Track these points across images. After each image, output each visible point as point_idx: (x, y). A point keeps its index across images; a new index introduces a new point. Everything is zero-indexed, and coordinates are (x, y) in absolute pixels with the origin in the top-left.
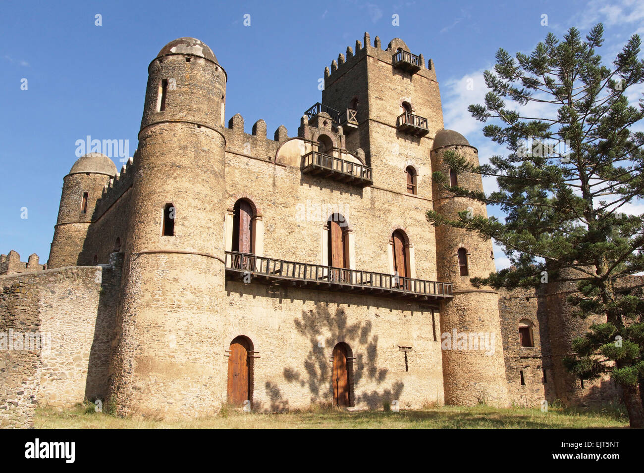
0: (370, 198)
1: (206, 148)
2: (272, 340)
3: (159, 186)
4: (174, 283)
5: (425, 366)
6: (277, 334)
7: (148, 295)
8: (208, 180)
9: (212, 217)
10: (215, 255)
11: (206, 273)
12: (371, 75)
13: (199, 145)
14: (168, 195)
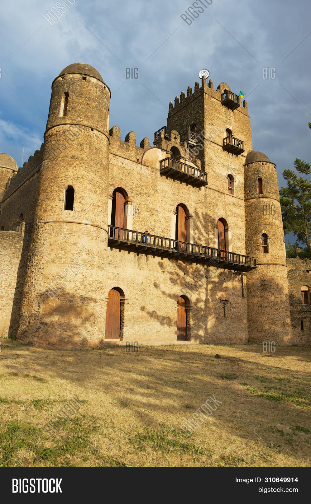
0: (204, 194)
1: (97, 146)
2: (137, 292)
3: (62, 173)
4: (73, 246)
5: (236, 314)
6: (141, 287)
7: (53, 254)
8: (98, 171)
9: (101, 198)
10: (102, 227)
11: (96, 239)
12: (206, 107)
13: (92, 144)
14: (69, 179)
